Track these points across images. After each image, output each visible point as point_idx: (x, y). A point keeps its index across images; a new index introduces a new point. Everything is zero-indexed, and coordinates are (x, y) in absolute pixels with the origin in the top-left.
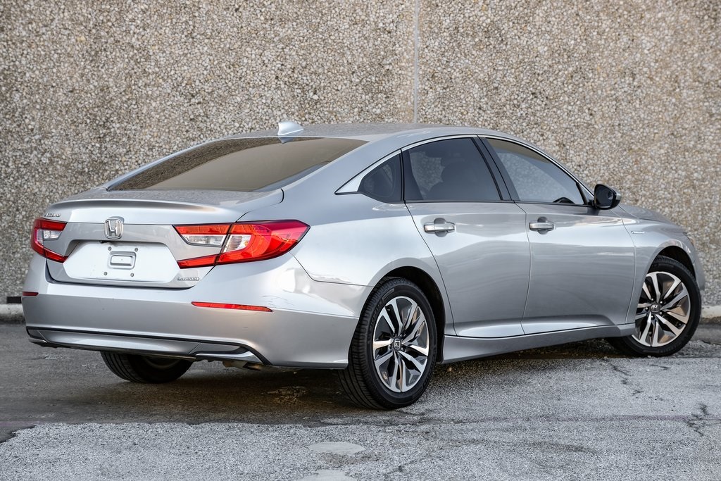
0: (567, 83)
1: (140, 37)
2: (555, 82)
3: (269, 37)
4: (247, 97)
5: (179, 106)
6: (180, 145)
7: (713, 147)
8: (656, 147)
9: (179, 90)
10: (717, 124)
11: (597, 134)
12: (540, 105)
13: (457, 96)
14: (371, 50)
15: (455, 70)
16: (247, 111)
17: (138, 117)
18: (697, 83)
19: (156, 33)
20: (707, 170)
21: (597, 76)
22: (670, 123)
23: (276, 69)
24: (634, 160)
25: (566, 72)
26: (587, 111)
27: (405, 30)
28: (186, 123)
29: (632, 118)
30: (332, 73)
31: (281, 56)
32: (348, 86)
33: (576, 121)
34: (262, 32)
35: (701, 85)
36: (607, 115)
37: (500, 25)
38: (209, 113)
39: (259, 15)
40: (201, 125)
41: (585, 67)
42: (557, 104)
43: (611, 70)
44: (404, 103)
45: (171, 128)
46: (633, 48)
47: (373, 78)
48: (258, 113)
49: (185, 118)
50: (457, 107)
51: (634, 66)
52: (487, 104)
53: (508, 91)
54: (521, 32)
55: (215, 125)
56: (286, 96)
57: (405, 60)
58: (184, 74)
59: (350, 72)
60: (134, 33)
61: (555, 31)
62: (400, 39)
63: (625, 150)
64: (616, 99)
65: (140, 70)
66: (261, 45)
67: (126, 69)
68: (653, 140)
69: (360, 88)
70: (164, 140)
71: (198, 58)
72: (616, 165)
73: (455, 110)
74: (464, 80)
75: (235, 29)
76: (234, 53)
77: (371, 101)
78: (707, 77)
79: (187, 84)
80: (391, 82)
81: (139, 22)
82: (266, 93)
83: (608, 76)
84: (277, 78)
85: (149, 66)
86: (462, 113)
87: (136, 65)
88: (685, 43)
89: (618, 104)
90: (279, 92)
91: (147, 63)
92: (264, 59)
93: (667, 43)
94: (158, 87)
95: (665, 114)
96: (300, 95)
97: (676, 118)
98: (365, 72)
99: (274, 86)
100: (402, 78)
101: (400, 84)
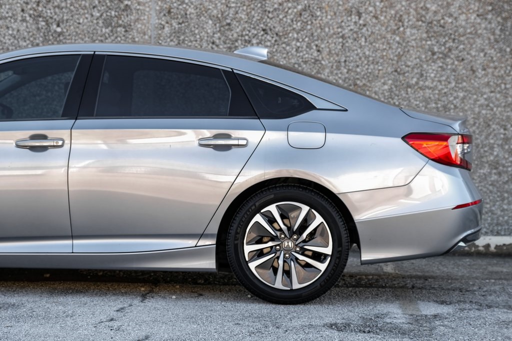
0: (296, 21)
2: (285, 19)
7: (435, 84)
8: (380, 83)
10: (439, 62)
11: (324, 69)
12: (269, 41)
13: (191, 31)
18: (420, 23)
20: (428, 106)
21: (325, 14)
22: (394, 60)
23: (22, 3)
25: (295, 10)
26: (314, 47)
29: (357, 55)
30: (74, 7)
32: (89, 19)
33: (304, 57)
35: (423, 24)
36: (333, 52)
41: (314, 5)
42: (286, 40)
43: (338, 9)
44: (142, 37)
47: (113, 13)
48: (5, 43)
50: (191, 41)
51: (360, 5)
52: (220, 39)
53: (240, 27)
56: (31, 28)
59: (91, 7)
64: (343, 37)
68: (377, 76)
69: (100, 22)
73: (190, 44)
74: (199, 16)
77: (111, 34)
78: (430, 17)
80: (129, 16)
82: (12, 25)
83: (335, 14)
84: (23, 10)
89: (344, 42)
95: (389, 52)
96: (44, 28)
97: (399, 56)
98: (105, 7)
99: (20, 18)
100: (140, 13)
101: (138, 19)
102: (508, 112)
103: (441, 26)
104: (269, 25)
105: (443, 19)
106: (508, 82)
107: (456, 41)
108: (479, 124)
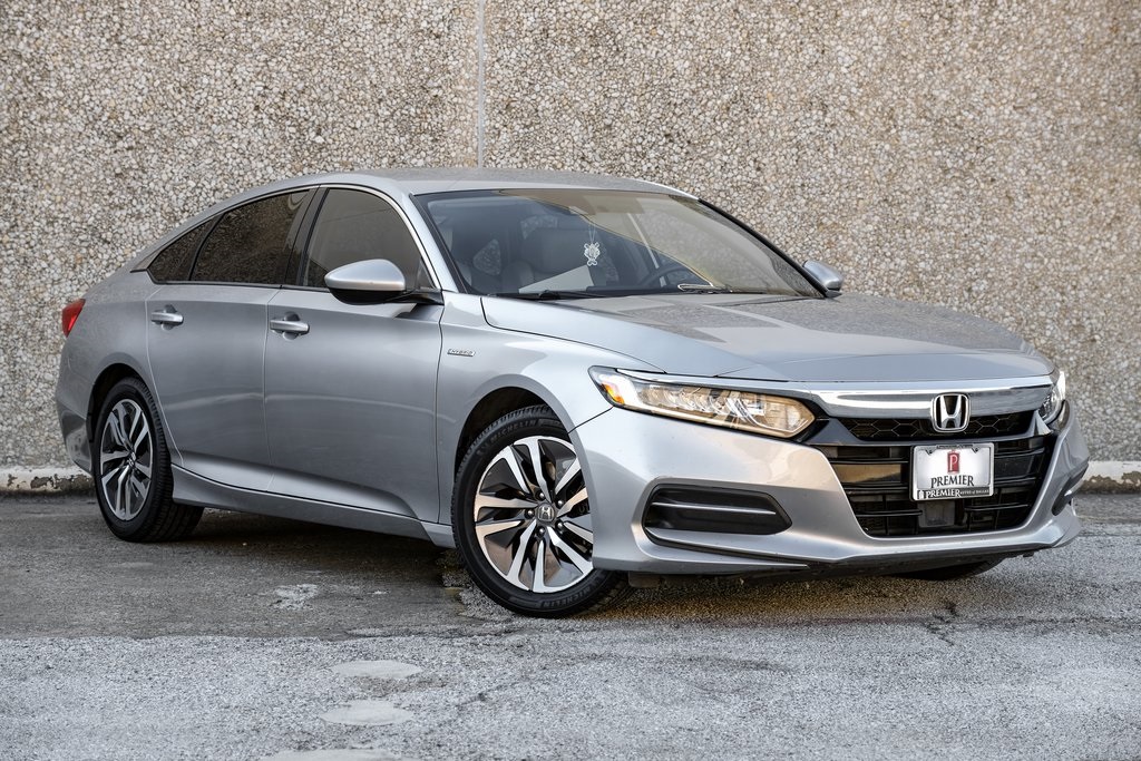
1: (32, 41)
2: (701, 117)
3: (243, 43)
4: (208, 139)
5: (97, 153)
6: (98, 217)
7: (949, 220)
8: (860, 221)
9: (97, 126)
10: (954, 184)
11: (768, 200)
12: (677, 154)
13: (547, 139)
14: (408, 64)
15: (543, 98)
16: (207, 161)
17: (30, 170)
18: (923, 120)
19: (59, 35)
20: (939, 258)
21: (767, 108)
22: (882, 182)
23: (255, 95)
24: (826, 241)
26: (752, 163)
27: (462, 32)
28: (109, 181)
29: (822, 175)
30: (346, 101)
31: (263, 73)
32: (371, 122)
33: (735, 179)
34: (231, 35)
35: (929, 124)
36: (783, 171)
37: (615, 26)
38: (146, 165)
39: (227, 7)
40: (133, 184)
41: (749, 93)
42: (705, 152)
43: (789, 99)
44: (462, 150)
45: (85, 189)
46: (824, 64)
47: (413, 110)
48: (227, 164)
49: (108, 172)
50: (546, 156)
51: (825, 92)
52: (595, 151)
53: (627, 131)
54: (647, 38)
55: (156, 184)
56: (272, 137)
57: (463, 82)
58: (105, 102)
59: (375, 100)
60: (23, 34)
61: (701, 36)
62: (455, 48)
63: (812, 226)
64: (798, 145)
65: (32, 95)
66: (230, 55)
67: (9, 92)
68: (856, 209)
69: (391, 126)
70: (72, 208)
71: (129, 75)
72: (798, 249)
73: (543, 160)
74: (558, 113)
75: (189, 30)
76: (187, 69)
77: (409, 146)
78: (938, 112)
79: (109, 118)
80: (440, 116)
81: (30, 16)
82: (239, 133)
83: (784, 108)
84: (257, 108)
85: (47, 88)
86: (554, 166)
87: (26, 85)
88: (904, 57)
89: (800, 153)
90: (260, 131)
91: (45, 83)
92: (236, 77)
93: (876, 57)
94: (62, 122)
95: (875, 169)
96: (294, 137)
97: (891, 176)
98: (399, 100)
99: (253, 122)
100: (458, 110)
101: (455, 119)
102: (1066, 265)
103: (956, 125)
104: (676, 126)
105: (960, 114)
106: (1066, 216)
107: (982, 149)
108: (1022, 286)
